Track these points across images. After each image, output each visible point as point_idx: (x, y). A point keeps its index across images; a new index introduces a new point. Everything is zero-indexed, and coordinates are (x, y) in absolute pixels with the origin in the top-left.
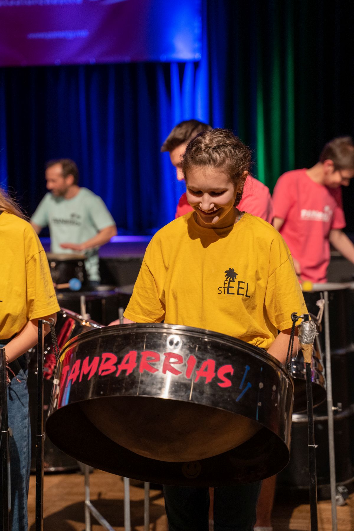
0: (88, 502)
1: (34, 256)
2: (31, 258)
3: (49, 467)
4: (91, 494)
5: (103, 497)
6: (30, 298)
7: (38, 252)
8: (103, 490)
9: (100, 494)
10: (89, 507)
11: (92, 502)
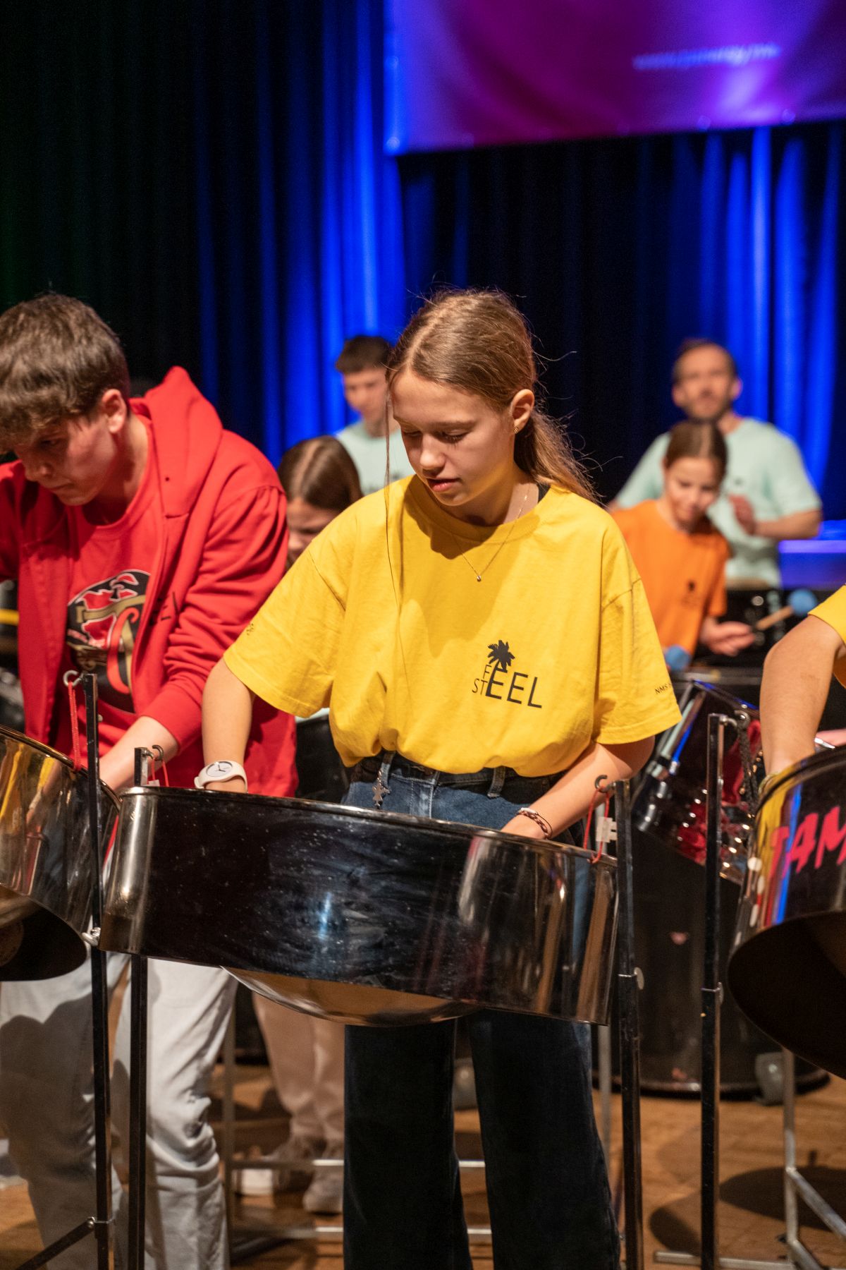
0: (791, 1170)
1: (619, 599)
2: (611, 602)
3: (688, 1080)
4: (798, 1153)
5: (820, 1162)
6: (603, 695)
7: (627, 588)
8: (821, 1145)
9: (813, 1155)
10: (794, 1182)
11: (800, 1170)
